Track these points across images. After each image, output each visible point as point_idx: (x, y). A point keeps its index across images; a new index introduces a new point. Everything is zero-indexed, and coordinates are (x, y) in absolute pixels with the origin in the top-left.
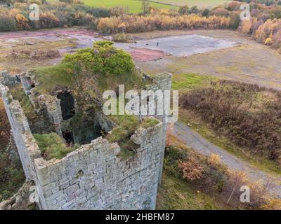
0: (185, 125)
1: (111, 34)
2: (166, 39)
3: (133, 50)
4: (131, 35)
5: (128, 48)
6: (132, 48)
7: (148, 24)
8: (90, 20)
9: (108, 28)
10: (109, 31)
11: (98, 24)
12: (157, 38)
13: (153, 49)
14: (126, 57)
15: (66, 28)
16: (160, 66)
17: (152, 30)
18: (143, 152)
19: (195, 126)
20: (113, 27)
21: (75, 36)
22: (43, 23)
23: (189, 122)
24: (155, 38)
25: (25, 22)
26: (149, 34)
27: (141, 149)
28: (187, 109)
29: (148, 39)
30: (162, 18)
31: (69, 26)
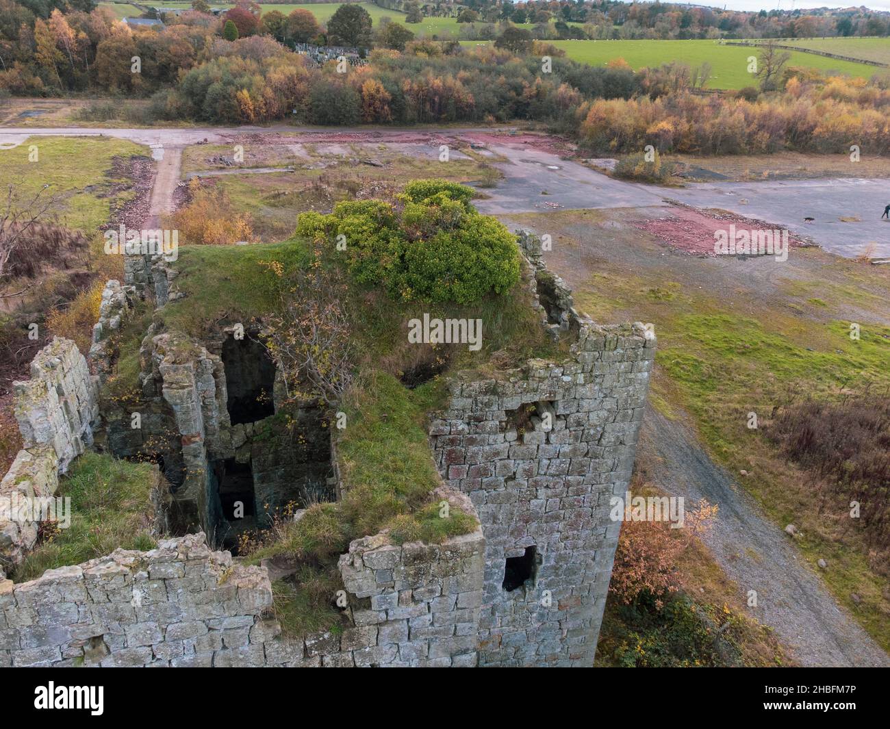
0: (773, 526)
1: (618, 151)
2: (817, 186)
3: (675, 211)
4: (688, 162)
5: (659, 202)
6: (676, 204)
7: (761, 127)
8: (564, 103)
9: (614, 134)
10: (614, 143)
11: (585, 117)
12: (782, 177)
13: (751, 216)
14: (490, 245)
15: (489, 123)
16: (752, 279)
17: (770, 150)
18: (386, 630)
19: (816, 542)
20: (630, 131)
21: (506, 150)
22: (428, 107)
23: (794, 520)
24: (771, 178)
25: (383, 101)
26: (751, 164)
27: (375, 614)
28: (803, 467)
29: (743, 179)
30: (821, 111)
31: (499, 120)
